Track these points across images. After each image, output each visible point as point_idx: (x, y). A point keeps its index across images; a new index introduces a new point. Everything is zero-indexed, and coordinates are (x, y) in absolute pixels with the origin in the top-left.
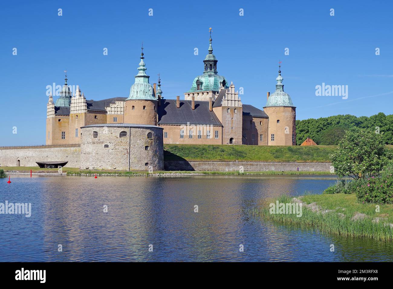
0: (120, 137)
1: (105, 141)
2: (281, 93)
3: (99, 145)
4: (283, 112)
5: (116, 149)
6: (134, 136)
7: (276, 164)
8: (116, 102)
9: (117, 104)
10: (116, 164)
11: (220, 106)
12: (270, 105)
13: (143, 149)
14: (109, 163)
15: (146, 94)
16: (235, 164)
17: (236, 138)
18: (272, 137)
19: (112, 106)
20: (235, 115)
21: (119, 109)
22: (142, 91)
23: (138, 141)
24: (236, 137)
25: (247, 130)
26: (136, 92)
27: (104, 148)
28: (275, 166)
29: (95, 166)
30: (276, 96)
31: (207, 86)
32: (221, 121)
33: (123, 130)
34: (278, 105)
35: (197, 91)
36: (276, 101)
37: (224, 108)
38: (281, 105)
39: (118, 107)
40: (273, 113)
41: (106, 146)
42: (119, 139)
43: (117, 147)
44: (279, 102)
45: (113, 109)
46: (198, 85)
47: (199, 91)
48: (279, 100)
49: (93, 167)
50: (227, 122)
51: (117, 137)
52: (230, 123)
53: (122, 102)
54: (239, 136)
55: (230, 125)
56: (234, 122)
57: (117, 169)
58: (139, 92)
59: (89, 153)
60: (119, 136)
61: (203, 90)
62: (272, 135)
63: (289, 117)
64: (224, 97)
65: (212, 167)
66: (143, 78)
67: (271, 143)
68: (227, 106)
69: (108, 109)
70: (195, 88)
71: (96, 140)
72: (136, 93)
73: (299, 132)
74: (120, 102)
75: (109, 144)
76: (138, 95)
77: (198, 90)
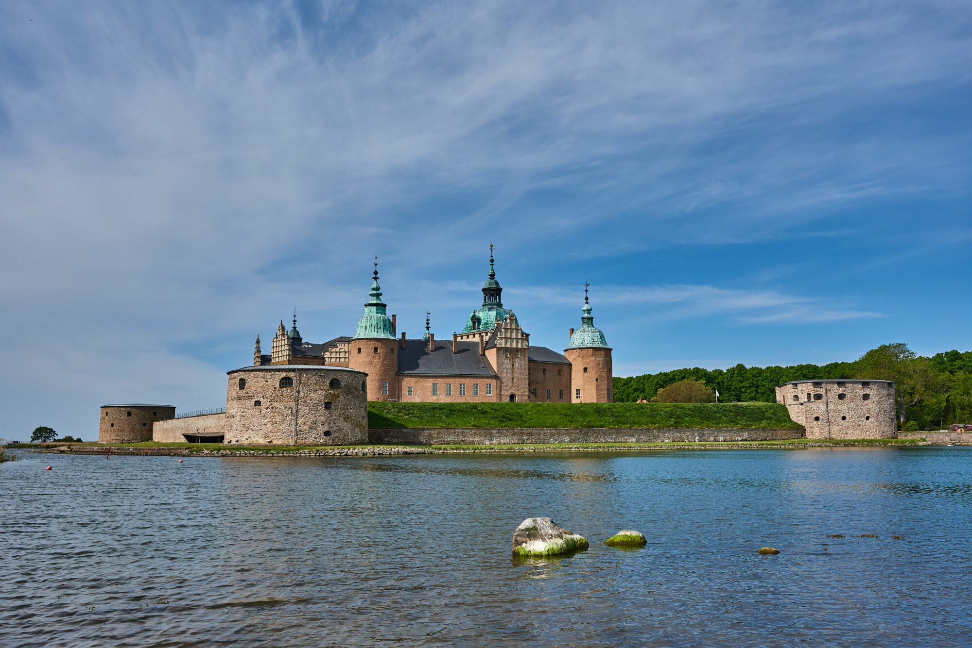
0: (280, 387)
1: (256, 395)
2: (590, 328)
3: (247, 402)
4: (592, 356)
5: (272, 408)
6: (304, 385)
7: (572, 433)
8: (338, 345)
9: (339, 347)
10: (271, 434)
11: (495, 346)
12: (574, 346)
13: (322, 407)
14: (261, 433)
15: (379, 330)
16: (500, 432)
17: (519, 395)
18: (577, 394)
19: (332, 351)
20: (517, 360)
21: (342, 355)
22: (373, 326)
23: (312, 394)
24: (519, 393)
25: (539, 382)
26: (364, 327)
27: (254, 407)
28: (570, 436)
29: (240, 439)
30: (582, 333)
31: (486, 323)
32: (495, 369)
33: (284, 374)
34: (585, 346)
35: (473, 331)
36: (581, 341)
37: (499, 349)
38: (589, 345)
39: (341, 351)
40: (578, 358)
41: (258, 403)
42: (279, 392)
43: (274, 404)
44: (586, 342)
45: (333, 355)
46: (474, 323)
47: (475, 331)
48: (586, 338)
49: (236, 439)
50: (505, 371)
51: (275, 388)
52: (509, 371)
53: (347, 345)
54: (524, 392)
55: (509, 375)
56: (515, 370)
57: (275, 442)
58: (368, 327)
59: (233, 417)
60: (278, 385)
61: (481, 329)
62: (577, 390)
63: (601, 362)
64: (499, 334)
65: (461, 438)
66: (374, 308)
67: (575, 401)
68: (503, 346)
69: (327, 354)
70: (470, 327)
71: (242, 393)
72: (364, 329)
73: (632, 391)
74: (343, 344)
75: (261, 400)
76: (367, 331)
77: (474, 329)
